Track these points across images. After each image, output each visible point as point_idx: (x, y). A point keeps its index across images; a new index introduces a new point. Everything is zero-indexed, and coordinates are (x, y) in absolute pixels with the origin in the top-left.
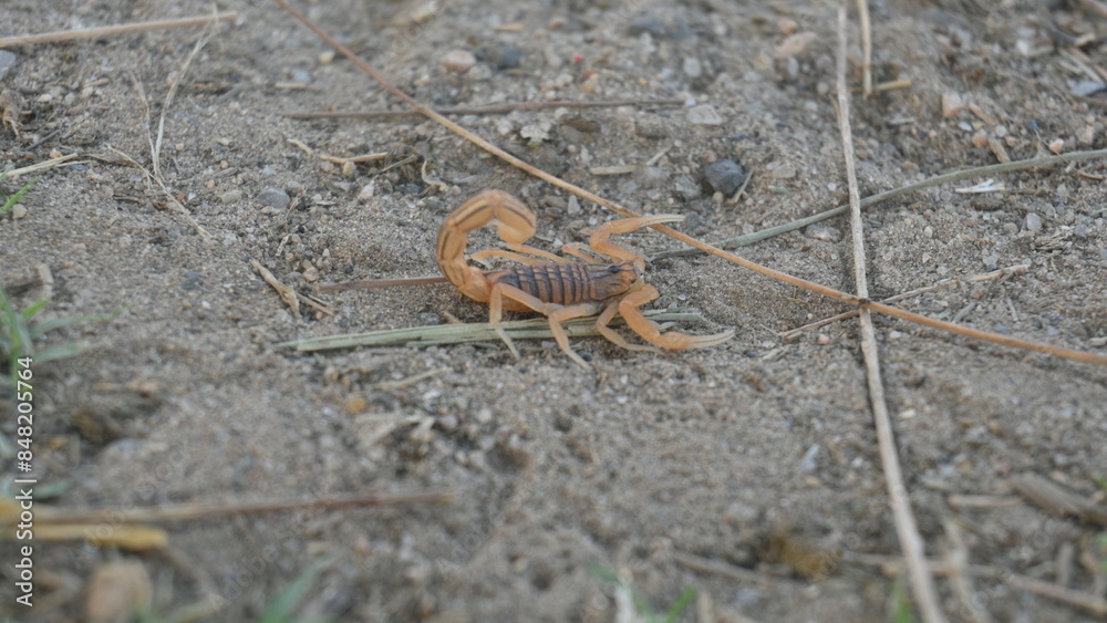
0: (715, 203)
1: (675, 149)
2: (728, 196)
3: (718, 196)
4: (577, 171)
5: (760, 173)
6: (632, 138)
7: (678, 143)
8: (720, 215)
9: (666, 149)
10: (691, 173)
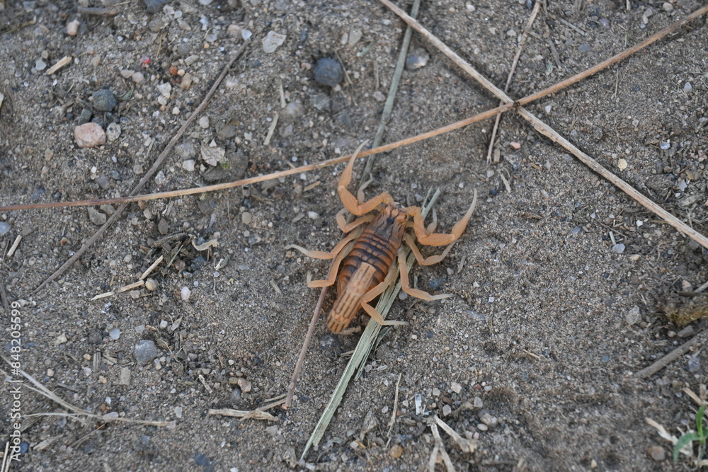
0: (338, 92)
1: (284, 81)
2: (342, 83)
3: (338, 88)
4: (255, 152)
5: (343, 50)
6: (257, 98)
7: (282, 76)
8: (349, 99)
9: (281, 87)
10: (308, 87)
